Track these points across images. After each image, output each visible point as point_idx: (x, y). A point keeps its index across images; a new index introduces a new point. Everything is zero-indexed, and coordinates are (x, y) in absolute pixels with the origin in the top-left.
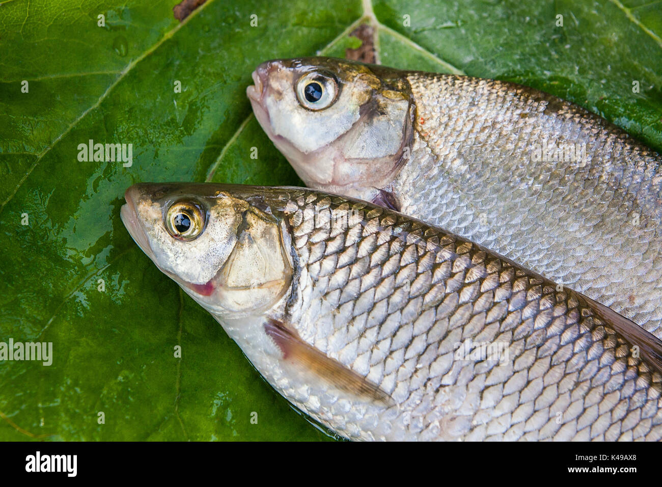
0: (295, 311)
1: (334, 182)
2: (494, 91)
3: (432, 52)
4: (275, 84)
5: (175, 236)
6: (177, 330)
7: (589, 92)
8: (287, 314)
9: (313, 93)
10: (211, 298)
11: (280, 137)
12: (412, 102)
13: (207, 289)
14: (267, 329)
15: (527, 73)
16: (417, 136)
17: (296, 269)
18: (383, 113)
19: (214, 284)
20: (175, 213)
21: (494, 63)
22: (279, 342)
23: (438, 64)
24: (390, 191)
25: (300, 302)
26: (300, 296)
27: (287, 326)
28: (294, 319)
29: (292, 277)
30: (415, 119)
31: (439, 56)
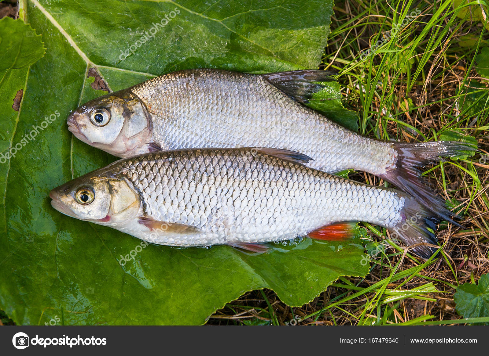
0: (148, 210)
1: (128, 150)
2: (170, 79)
3: (130, 70)
4: (81, 123)
5: (84, 204)
6: (101, 241)
7: (205, 59)
8: (145, 213)
9: (99, 119)
10: (110, 221)
11: (94, 143)
12: (141, 101)
13: (107, 218)
14: (140, 222)
15: (175, 63)
16: (151, 114)
17: (140, 193)
18: (133, 113)
19: (109, 215)
20: (79, 195)
21: (160, 63)
22: (147, 225)
23: (135, 74)
24: (153, 142)
25: (148, 205)
26: (147, 203)
27: (147, 217)
28: (149, 214)
29: (140, 197)
30: (146, 107)
31: (134, 70)
